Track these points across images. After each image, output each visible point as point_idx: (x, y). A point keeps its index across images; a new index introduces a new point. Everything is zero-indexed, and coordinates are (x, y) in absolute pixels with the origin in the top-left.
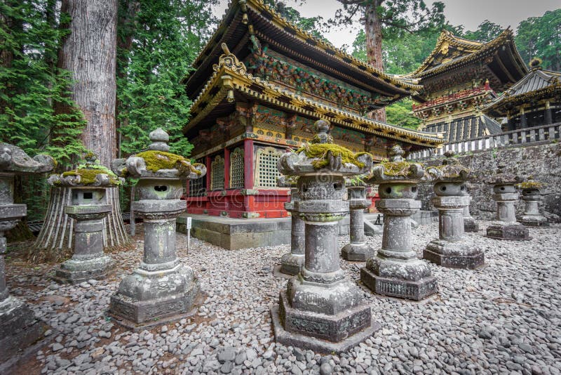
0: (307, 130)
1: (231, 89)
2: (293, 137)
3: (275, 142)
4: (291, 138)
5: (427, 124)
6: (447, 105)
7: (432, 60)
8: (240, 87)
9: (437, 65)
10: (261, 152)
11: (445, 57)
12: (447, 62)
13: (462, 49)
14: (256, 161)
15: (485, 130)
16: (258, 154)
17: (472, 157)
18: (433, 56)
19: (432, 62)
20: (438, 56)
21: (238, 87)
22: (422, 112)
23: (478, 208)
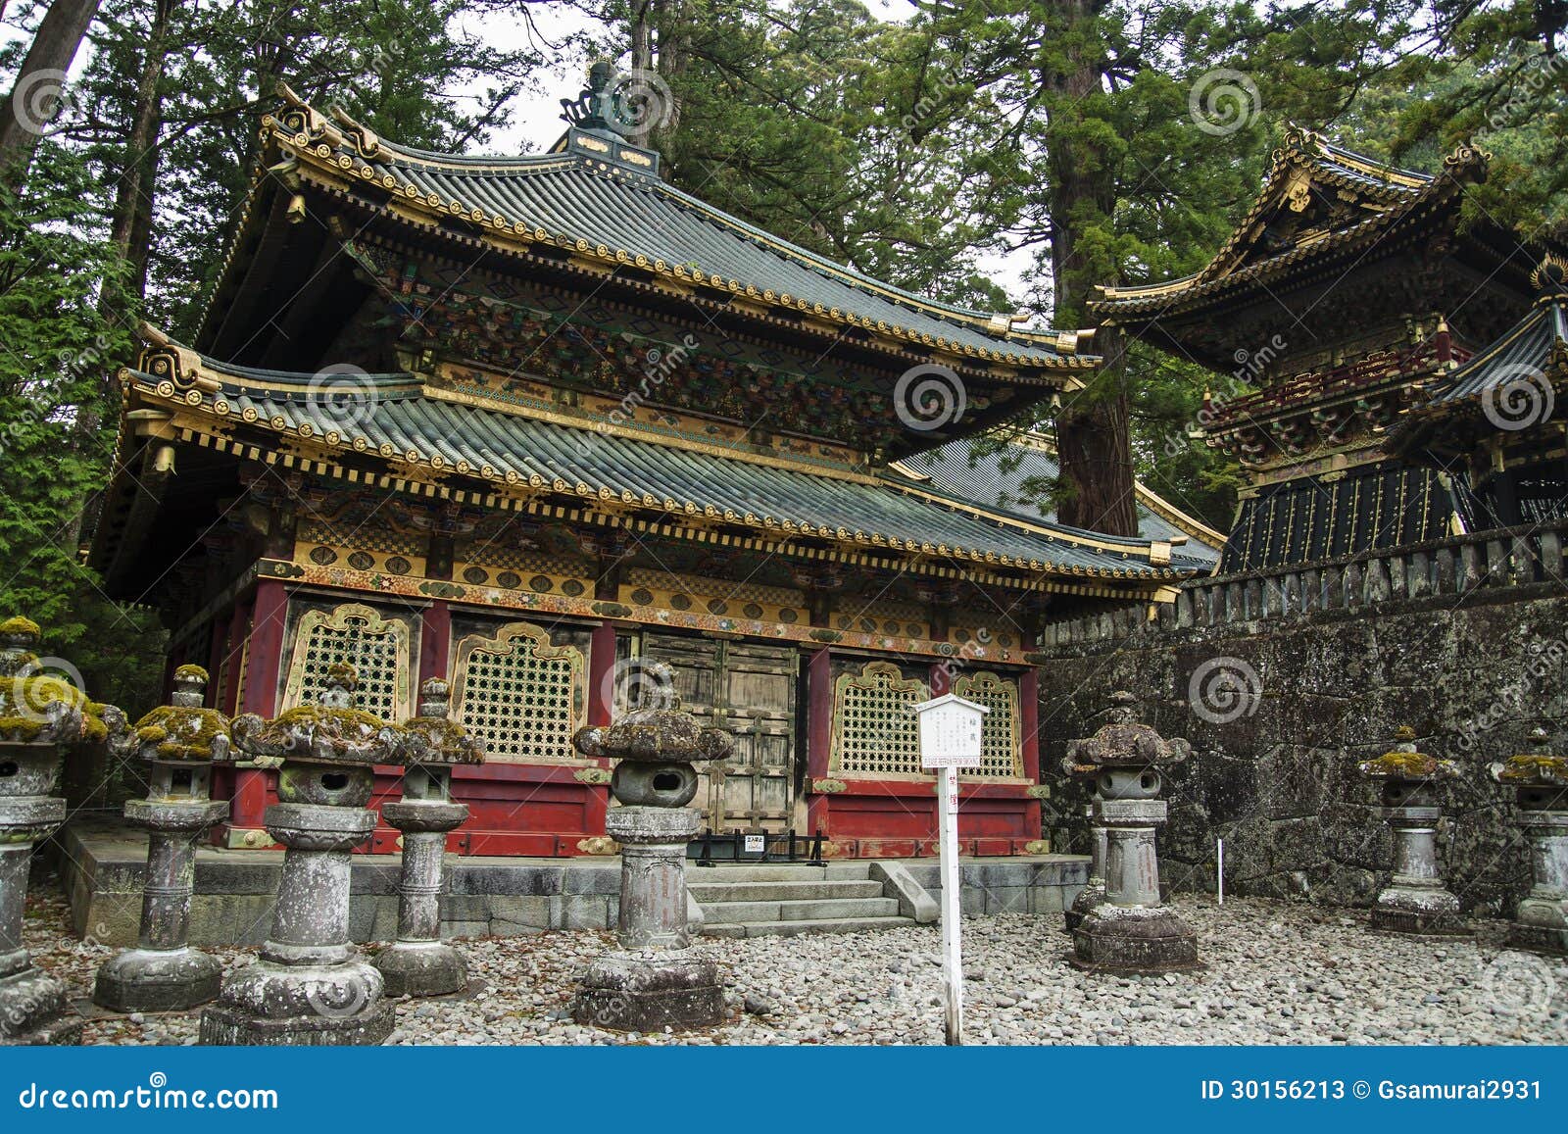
0: (525, 542)
1: (165, 443)
2: (459, 570)
3: (371, 588)
4: (447, 574)
5: (1262, 481)
6: (1360, 399)
7: (1259, 232)
8: (196, 436)
9: (1281, 251)
10: (317, 622)
11: (1305, 221)
12: (1313, 239)
13: (1353, 199)
14: (290, 652)
15: (1449, 518)
16: (305, 633)
17: (1310, 636)
18: (1260, 218)
19: (1263, 239)
20: (1277, 216)
21: (187, 436)
22: (1236, 432)
23: (1328, 854)
